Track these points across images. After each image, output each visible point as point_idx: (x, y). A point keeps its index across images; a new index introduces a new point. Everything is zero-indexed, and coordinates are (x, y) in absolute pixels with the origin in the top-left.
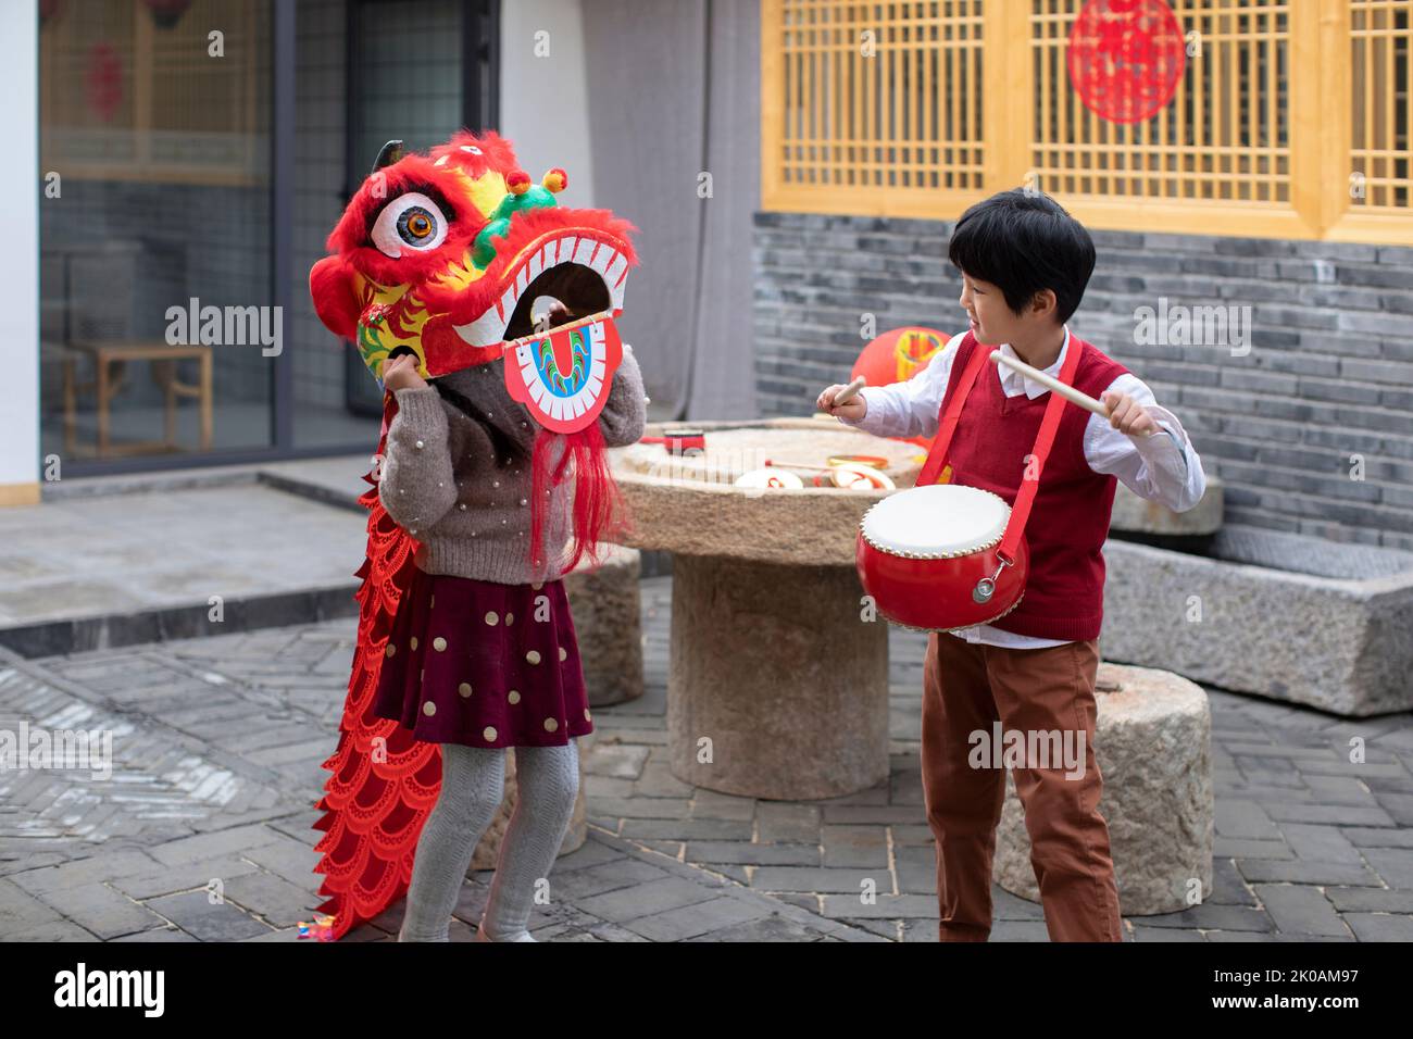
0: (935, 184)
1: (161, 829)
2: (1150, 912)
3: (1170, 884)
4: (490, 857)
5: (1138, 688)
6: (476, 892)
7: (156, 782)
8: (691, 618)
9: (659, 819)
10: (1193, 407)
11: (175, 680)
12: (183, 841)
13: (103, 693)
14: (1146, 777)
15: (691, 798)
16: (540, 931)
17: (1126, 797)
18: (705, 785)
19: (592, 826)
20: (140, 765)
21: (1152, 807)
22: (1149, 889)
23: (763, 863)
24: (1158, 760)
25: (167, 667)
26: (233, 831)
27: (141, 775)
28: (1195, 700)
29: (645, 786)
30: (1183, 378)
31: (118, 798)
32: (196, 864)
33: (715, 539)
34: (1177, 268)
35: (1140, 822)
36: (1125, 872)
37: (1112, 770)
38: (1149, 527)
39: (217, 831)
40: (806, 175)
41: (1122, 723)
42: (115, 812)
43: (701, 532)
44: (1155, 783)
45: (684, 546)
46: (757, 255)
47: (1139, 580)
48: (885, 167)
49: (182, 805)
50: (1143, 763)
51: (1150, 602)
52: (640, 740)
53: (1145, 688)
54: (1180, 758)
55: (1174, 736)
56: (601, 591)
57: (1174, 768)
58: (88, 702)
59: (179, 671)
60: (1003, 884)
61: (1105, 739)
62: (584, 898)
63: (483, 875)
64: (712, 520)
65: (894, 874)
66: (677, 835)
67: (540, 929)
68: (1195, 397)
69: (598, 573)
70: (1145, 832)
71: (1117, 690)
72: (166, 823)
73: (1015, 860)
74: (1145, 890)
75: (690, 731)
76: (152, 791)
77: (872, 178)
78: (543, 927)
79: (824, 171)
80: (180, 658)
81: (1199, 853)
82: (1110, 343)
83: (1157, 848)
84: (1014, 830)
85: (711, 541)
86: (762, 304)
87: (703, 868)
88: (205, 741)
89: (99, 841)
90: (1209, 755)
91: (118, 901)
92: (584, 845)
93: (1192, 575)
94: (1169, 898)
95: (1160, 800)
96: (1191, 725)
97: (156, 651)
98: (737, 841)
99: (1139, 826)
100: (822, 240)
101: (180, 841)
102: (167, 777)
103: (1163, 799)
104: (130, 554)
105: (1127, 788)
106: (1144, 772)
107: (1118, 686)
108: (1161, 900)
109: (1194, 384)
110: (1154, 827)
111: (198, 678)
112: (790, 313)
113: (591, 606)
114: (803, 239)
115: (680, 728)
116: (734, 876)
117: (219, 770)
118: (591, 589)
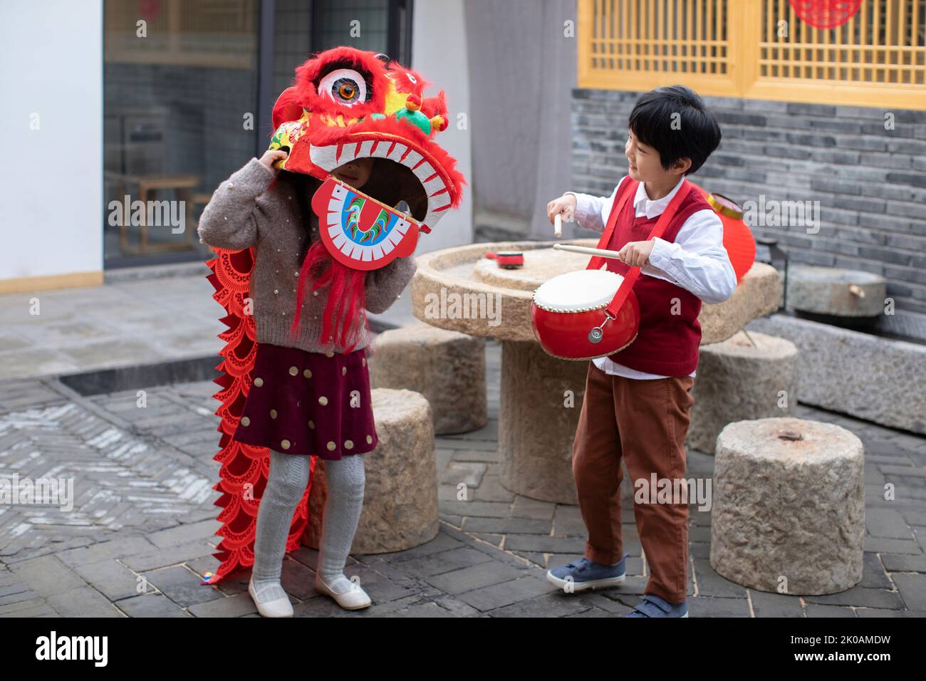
0: (694, 70)
1: (157, 521)
2: (817, 593)
3: (832, 574)
4: (372, 546)
5: (815, 437)
6: (361, 571)
7: (158, 487)
8: (514, 380)
9: (490, 517)
10: (866, 227)
11: (177, 412)
12: (172, 529)
13: (129, 421)
14: (817, 502)
15: (512, 502)
16: (401, 600)
17: (803, 515)
18: (522, 493)
19: (444, 522)
20: (149, 474)
21: (820, 522)
22: (818, 578)
23: (556, 551)
24: (826, 490)
25: (173, 403)
26: (204, 523)
27: (149, 481)
28: (853, 447)
29: (481, 493)
30: (861, 207)
31: (131, 498)
32: (178, 547)
33: (526, 331)
34: (858, 131)
35: (813, 532)
36: (801, 566)
37: (793, 496)
38: (834, 311)
39: (194, 523)
40: (607, 63)
41: (802, 464)
42: (128, 509)
43: (517, 325)
44: (823, 505)
45: (505, 335)
46: (574, 118)
47: (825, 349)
48: (660, 58)
49: (173, 504)
50: (815, 492)
51: (832, 364)
52: (481, 459)
53: (819, 438)
54: (841, 489)
55: (837, 473)
56: (458, 356)
57: (837, 495)
58: (119, 428)
59: (180, 405)
60: (718, 570)
61: (788, 475)
62: (434, 576)
63: (367, 557)
64: (523, 317)
65: (645, 560)
66: (500, 530)
67: (401, 598)
68: (868, 220)
69: (455, 344)
70: (815, 539)
71: (800, 439)
72: (162, 517)
73: (726, 555)
74: (814, 578)
75: (512, 456)
76: (154, 492)
77: (651, 66)
78: (404, 597)
79: (620, 61)
80: (182, 396)
81: (853, 553)
82: (811, 182)
83: (824, 550)
84: (726, 534)
85: (523, 332)
86: (578, 152)
87: (516, 554)
88: (193, 457)
89: (116, 529)
90: (862, 485)
91: (124, 573)
92: (437, 535)
93: (862, 346)
94: (831, 583)
95: (826, 517)
96: (849, 465)
97: (167, 391)
98: (540, 534)
99: (811, 535)
100: (618, 108)
101: (168, 530)
102: (165, 483)
103: (829, 516)
104: (157, 321)
105: (804, 509)
106: (816, 497)
107: (801, 436)
108: (825, 585)
109: (868, 212)
110: (822, 535)
111: (193, 411)
112: (596, 158)
113: (451, 367)
114: (605, 108)
115: (506, 454)
116: (536, 561)
117: (200, 478)
118: (450, 355)
